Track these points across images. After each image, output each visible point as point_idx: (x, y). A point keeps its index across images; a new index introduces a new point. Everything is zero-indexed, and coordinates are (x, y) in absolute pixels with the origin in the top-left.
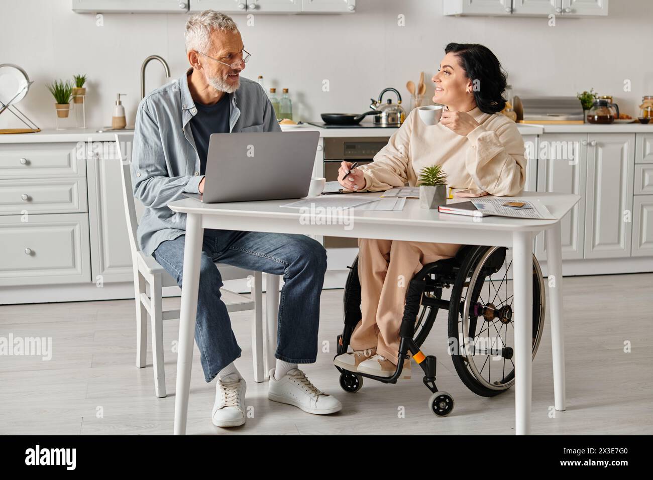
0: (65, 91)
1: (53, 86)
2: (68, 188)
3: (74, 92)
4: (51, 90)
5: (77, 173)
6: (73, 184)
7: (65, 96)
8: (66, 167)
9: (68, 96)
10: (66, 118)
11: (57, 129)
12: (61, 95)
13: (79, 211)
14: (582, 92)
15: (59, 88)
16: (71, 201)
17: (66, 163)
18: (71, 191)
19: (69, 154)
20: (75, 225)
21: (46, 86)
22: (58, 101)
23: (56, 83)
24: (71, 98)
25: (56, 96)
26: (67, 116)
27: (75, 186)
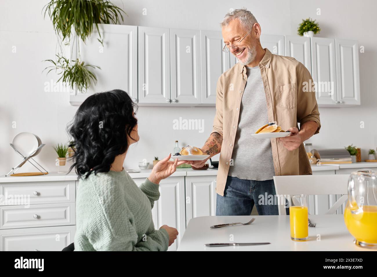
0: (64, 150)
1: (57, 147)
2: (64, 210)
3: (69, 150)
4: (55, 149)
5: (70, 200)
6: (67, 207)
7: (64, 153)
8: (63, 197)
9: (65, 153)
10: (64, 166)
11: (58, 173)
12: (61, 152)
13: (71, 224)
14: (347, 146)
15: (60, 148)
16: (66, 218)
17: (63, 194)
18: (65, 211)
19: (65, 188)
20: (68, 233)
21: (53, 147)
22: (59, 156)
23: (59, 145)
24: (67, 154)
25: (58, 153)
26: (64, 165)
27: (68, 208)
